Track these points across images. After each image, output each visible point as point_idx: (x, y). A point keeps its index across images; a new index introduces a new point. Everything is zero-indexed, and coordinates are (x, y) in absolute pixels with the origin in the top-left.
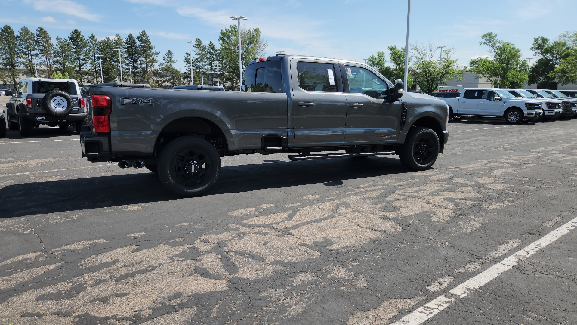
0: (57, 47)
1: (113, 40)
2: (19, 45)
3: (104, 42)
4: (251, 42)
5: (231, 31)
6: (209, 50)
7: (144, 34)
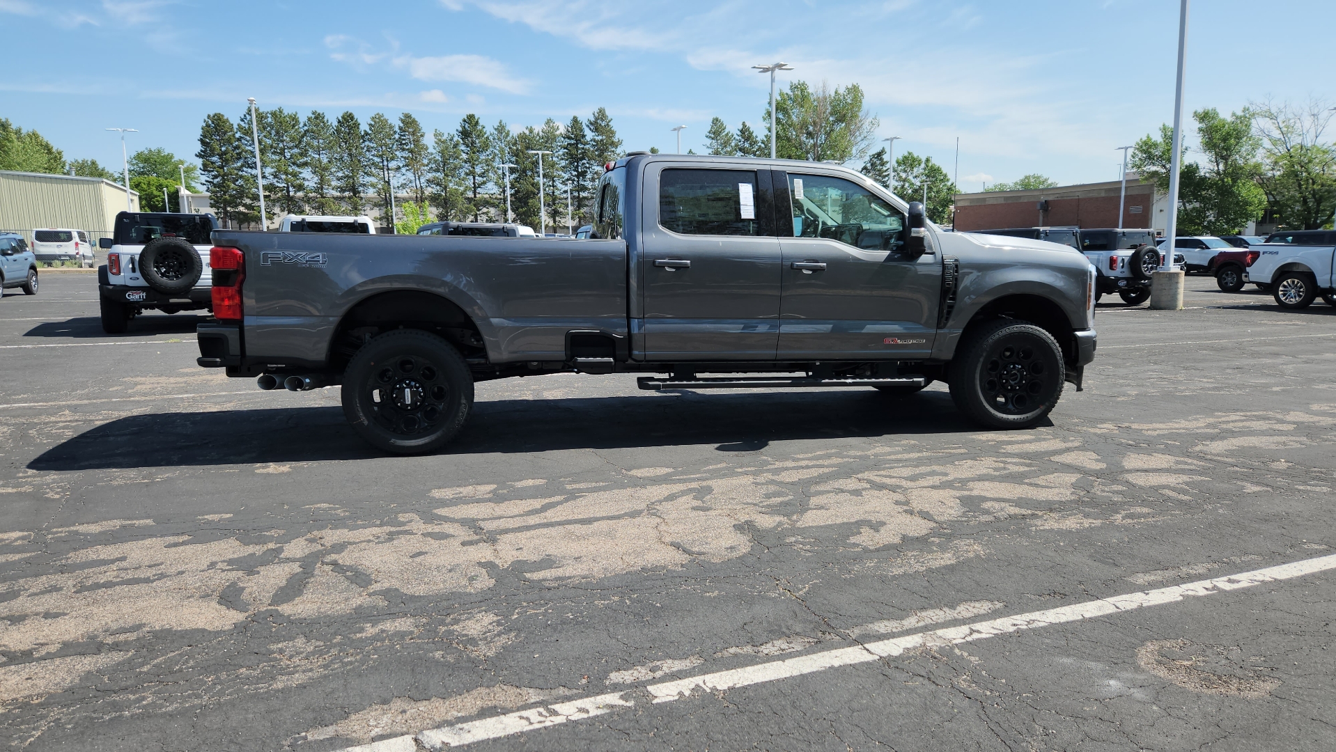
0: (434, 151)
1: (540, 131)
2: (368, 150)
3: (523, 137)
4: (841, 119)
5: (792, 97)
6: (740, 142)
7: (601, 114)
